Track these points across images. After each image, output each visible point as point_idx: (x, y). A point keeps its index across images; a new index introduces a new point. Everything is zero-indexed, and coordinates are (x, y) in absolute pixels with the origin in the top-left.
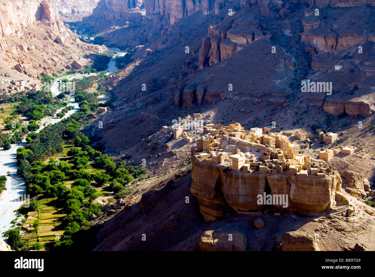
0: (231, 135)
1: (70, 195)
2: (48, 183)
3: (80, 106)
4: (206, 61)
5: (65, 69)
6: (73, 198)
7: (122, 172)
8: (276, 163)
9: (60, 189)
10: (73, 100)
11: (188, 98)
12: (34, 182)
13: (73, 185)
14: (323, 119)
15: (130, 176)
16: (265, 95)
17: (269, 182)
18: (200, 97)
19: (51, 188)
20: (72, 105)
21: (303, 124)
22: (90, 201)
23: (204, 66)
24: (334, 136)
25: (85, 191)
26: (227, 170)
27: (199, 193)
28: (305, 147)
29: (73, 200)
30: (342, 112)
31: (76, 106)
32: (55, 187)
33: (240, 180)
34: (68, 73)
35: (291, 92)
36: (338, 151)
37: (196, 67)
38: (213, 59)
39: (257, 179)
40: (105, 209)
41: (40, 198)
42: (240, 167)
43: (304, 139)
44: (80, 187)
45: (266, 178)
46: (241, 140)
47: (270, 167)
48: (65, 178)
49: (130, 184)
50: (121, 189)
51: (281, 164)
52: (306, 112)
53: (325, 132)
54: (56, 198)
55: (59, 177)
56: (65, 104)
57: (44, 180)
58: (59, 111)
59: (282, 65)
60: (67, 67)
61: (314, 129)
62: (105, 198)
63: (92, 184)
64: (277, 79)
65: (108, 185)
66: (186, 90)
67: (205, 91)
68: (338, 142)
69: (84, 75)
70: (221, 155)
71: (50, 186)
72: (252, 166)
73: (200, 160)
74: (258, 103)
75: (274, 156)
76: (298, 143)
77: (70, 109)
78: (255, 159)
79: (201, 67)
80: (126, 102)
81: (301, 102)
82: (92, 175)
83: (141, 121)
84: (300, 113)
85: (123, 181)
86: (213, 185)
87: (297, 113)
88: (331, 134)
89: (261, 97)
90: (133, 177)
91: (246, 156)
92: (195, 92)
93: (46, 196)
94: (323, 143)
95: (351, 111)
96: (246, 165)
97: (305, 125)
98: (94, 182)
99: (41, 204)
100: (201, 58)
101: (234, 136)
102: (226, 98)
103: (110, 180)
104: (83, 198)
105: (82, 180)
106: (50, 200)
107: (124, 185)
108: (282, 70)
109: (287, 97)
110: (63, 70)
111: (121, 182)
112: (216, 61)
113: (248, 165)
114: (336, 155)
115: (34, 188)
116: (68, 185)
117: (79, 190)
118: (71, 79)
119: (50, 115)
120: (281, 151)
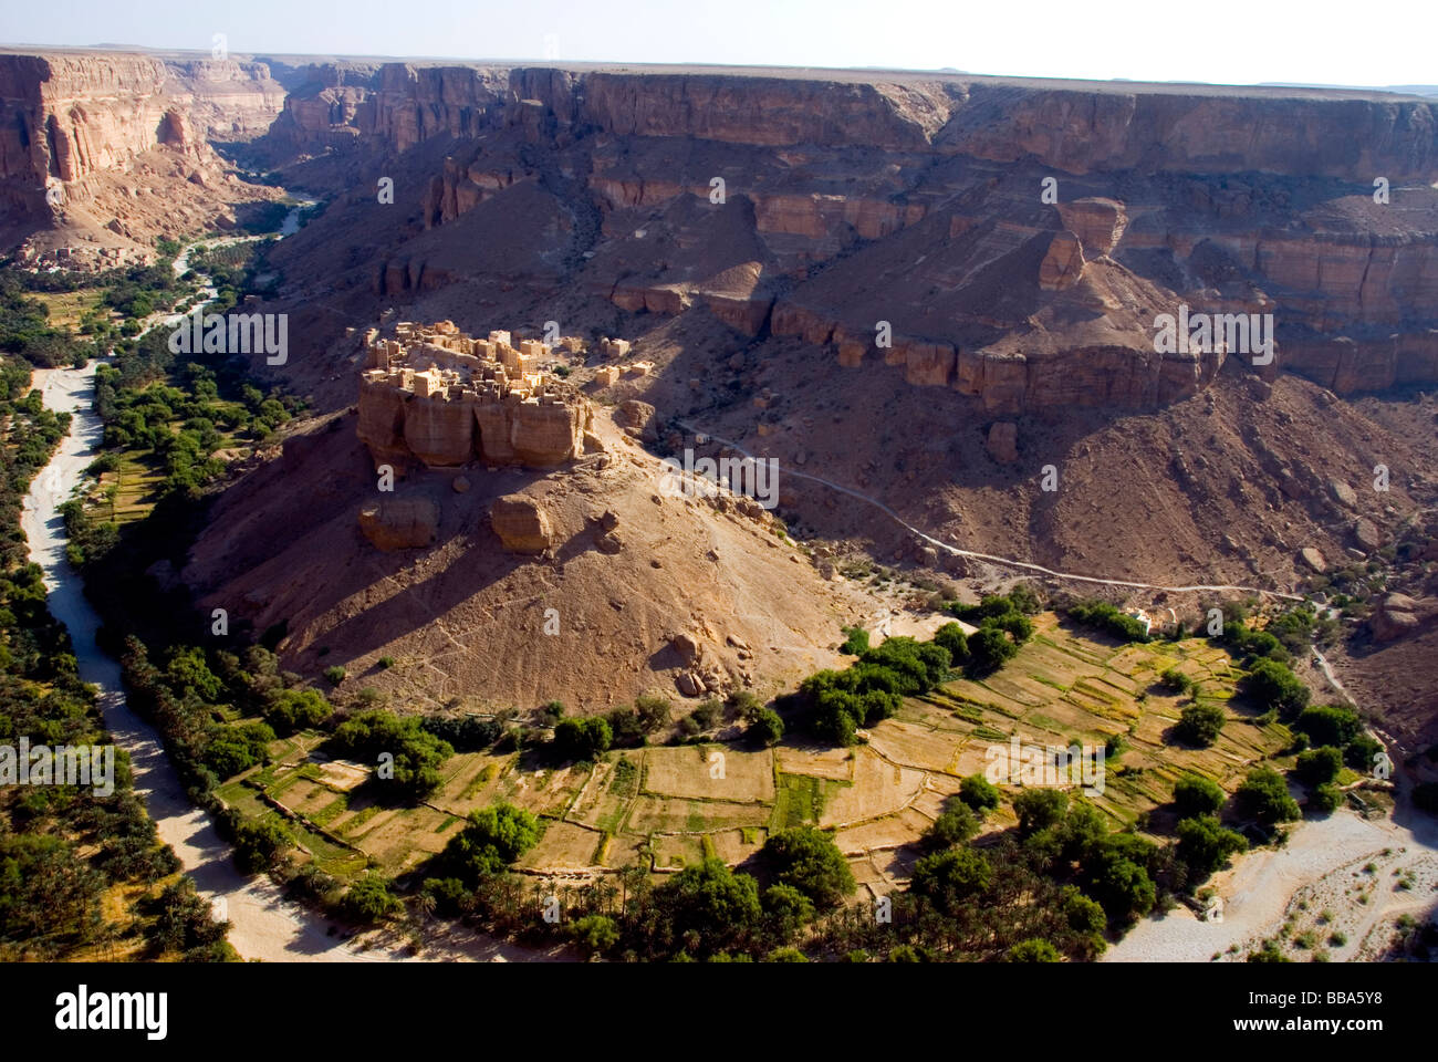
0: (427, 341)
1: (174, 444)
2: (141, 427)
3: (219, 293)
4: (437, 217)
5: (205, 229)
6: (179, 450)
7: (271, 405)
8: (489, 386)
9: (159, 435)
10: (209, 283)
11: (395, 279)
12: (117, 424)
13: (184, 428)
14: (611, 318)
15: (285, 414)
16: (522, 276)
17: (478, 416)
18: (414, 279)
19: (143, 434)
20: (207, 291)
21: (578, 325)
22: (208, 455)
23: (433, 224)
24: (623, 346)
25: (203, 438)
26: (410, 398)
27: (369, 437)
28: (577, 364)
29: (180, 453)
30: (641, 306)
31: (214, 293)
32: (151, 431)
33: (431, 415)
34: (209, 236)
35: (565, 271)
36: (626, 369)
37: (422, 228)
38: (447, 214)
39: (460, 412)
40: (231, 468)
41: (126, 450)
42: (430, 392)
43: (578, 349)
44: (194, 431)
45: (473, 411)
46: (442, 348)
47: (480, 393)
48: (171, 416)
49: (283, 427)
50: (265, 434)
51: (497, 388)
52: (584, 305)
53: (611, 339)
54: (151, 451)
55: (161, 416)
56: (194, 290)
57: (133, 420)
58: (181, 302)
59: (554, 227)
60: (208, 226)
61: (595, 334)
62: (235, 451)
63: (218, 428)
64: (543, 251)
65: (245, 428)
66: (392, 266)
67: (423, 268)
68: (629, 355)
69: (237, 239)
70: (403, 372)
71: (144, 429)
72: (451, 391)
73: (370, 382)
74: (510, 289)
75: (489, 374)
76: (567, 356)
77: (201, 298)
78: (458, 379)
79: (428, 227)
80: (301, 286)
81: (579, 288)
82: (219, 412)
83: (315, 320)
84: (575, 307)
85: (272, 421)
86: (390, 424)
87: (570, 308)
88: (619, 342)
89: (515, 279)
90: (289, 415)
91: (444, 375)
92: (407, 269)
93: (134, 446)
94: (607, 357)
95: (655, 305)
96: (441, 389)
97: (582, 327)
98: (221, 423)
99: (124, 460)
100: (429, 212)
101: (431, 341)
102: (457, 281)
103: (250, 420)
104: (197, 449)
105: (199, 421)
106: (141, 453)
107: (273, 428)
108: (554, 234)
109: (559, 281)
110: (200, 230)
111: (268, 424)
112: (451, 218)
113: (445, 391)
114: (623, 376)
115: (115, 434)
116: (175, 429)
117: (193, 436)
118: (213, 246)
119: (165, 309)
120: (502, 367)
